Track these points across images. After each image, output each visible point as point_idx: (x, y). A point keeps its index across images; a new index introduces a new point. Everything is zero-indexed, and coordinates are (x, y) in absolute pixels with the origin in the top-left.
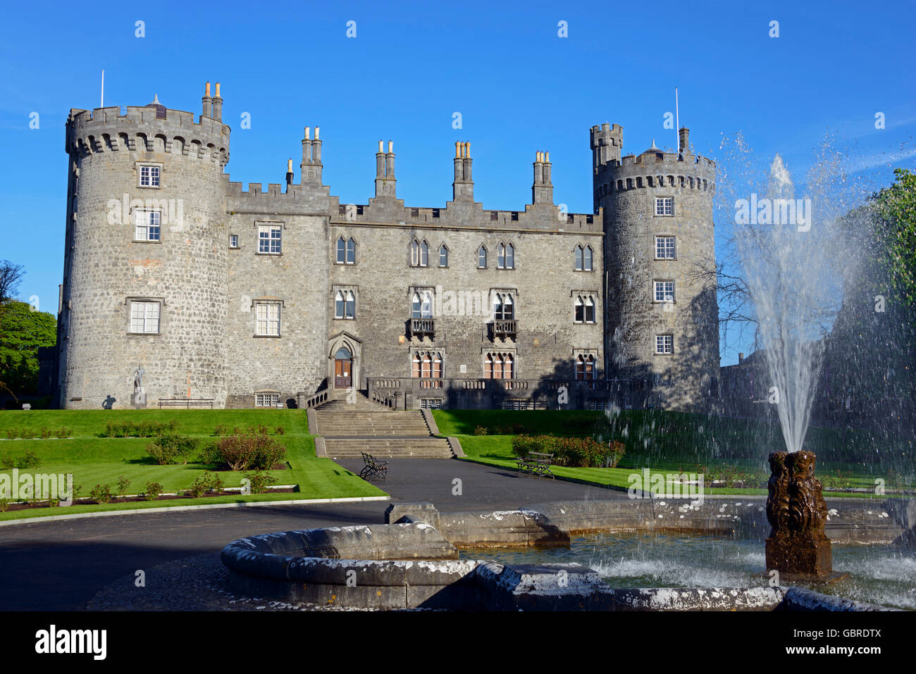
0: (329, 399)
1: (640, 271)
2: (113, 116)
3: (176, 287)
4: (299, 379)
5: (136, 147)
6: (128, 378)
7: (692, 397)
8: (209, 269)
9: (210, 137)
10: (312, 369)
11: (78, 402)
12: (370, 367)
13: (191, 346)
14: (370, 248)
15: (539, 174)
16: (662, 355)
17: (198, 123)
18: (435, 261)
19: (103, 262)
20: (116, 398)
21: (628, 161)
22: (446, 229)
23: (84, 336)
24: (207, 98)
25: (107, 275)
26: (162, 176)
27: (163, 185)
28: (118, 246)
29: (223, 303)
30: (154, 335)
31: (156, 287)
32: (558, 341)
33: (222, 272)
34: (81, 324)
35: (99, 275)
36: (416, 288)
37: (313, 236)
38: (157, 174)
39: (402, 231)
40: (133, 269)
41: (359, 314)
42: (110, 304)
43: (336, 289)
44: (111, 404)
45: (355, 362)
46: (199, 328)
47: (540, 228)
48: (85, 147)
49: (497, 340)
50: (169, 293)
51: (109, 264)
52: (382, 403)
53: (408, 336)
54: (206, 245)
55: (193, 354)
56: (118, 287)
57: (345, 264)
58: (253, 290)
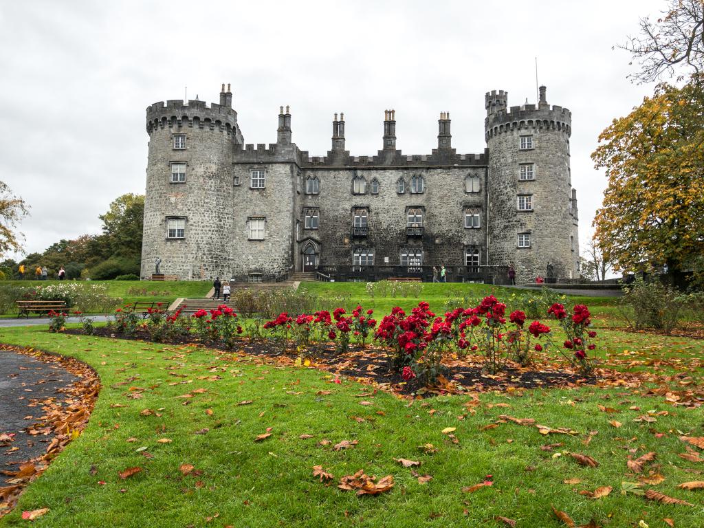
1: (509, 189)
3: (194, 209)
4: (275, 266)
5: (173, 125)
8: (217, 198)
9: (217, 116)
10: (283, 259)
12: (326, 259)
13: (204, 246)
14: (327, 183)
15: (441, 128)
16: (523, 248)
18: (370, 190)
19: (154, 196)
22: (377, 169)
25: (156, 204)
26: (187, 141)
27: (187, 147)
28: (161, 185)
29: (228, 219)
30: (181, 239)
31: (183, 210)
32: (453, 241)
33: (228, 200)
35: (152, 204)
36: (356, 208)
37: (284, 176)
38: (184, 141)
39: (348, 171)
40: (169, 199)
41: (320, 226)
42: (157, 220)
43: (305, 210)
45: (317, 256)
46: (210, 235)
47: (441, 165)
49: (410, 240)
50: (190, 213)
53: (351, 239)
54: (215, 183)
55: (205, 251)
56: (162, 211)
57: (312, 194)
58: (247, 211)
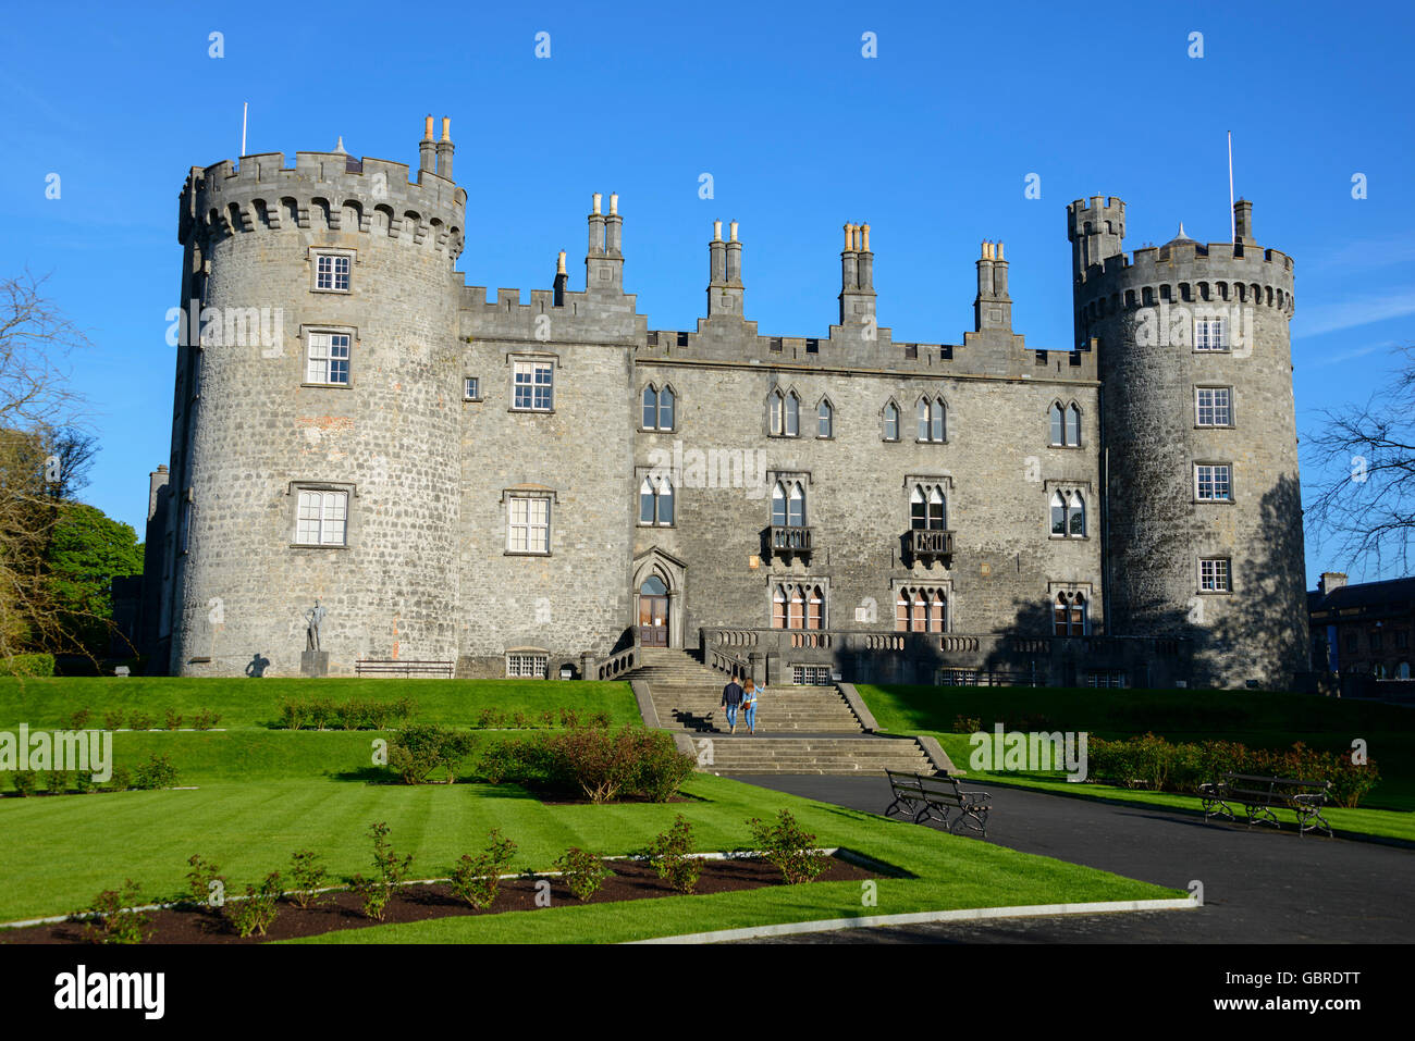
0: (637, 664)
1: (1170, 447)
2: (271, 169)
3: (374, 464)
4: (582, 629)
5: (310, 222)
6: (292, 625)
7: (1264, 668)
8: (430, 435)
9: (435, 207)
10: (605, 611)
11: (203, 665)
12: (699, 610)
13: (399, 569)
14: (700, 403)
15: (987, 279)
16: (1212, 594)
17: (415, 182)
18: (810, 428)
19: (250, 421)
20: (269, 658)
21: (1145, 258)
22: (830, 373)
23: (216, 550)
24: (427, 143)
25: (257, 443)
26: (355, 272)
27: (355, 287)
28: (276, 392)
29: (453, 494)
30: (338, 548)
31: (342, 464)
32: (1023, 568)
33: (452, 441)
34: (211, 528)
35: (243, 444)
36: (778, 473)
37: (609, 382)
38: (345, 270)
39: (754, 375)
40: (302, 433)
41: (681, 518)
42: (261, 493)
43: (641, 473)
44: (262, 670)
45: (674, 600)
46: (414, 538)
47: (991, 372)
48: (223, 223)
49: (918, 564)
50: (364, 475)
51: (261, 424)
52: (729, 673)
53: (766, 556)
54: (427, 392)
55: (403, 583)
56: (276, 464)
57: (656, 431)
58: (503, 473)
